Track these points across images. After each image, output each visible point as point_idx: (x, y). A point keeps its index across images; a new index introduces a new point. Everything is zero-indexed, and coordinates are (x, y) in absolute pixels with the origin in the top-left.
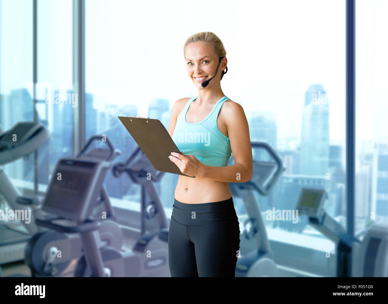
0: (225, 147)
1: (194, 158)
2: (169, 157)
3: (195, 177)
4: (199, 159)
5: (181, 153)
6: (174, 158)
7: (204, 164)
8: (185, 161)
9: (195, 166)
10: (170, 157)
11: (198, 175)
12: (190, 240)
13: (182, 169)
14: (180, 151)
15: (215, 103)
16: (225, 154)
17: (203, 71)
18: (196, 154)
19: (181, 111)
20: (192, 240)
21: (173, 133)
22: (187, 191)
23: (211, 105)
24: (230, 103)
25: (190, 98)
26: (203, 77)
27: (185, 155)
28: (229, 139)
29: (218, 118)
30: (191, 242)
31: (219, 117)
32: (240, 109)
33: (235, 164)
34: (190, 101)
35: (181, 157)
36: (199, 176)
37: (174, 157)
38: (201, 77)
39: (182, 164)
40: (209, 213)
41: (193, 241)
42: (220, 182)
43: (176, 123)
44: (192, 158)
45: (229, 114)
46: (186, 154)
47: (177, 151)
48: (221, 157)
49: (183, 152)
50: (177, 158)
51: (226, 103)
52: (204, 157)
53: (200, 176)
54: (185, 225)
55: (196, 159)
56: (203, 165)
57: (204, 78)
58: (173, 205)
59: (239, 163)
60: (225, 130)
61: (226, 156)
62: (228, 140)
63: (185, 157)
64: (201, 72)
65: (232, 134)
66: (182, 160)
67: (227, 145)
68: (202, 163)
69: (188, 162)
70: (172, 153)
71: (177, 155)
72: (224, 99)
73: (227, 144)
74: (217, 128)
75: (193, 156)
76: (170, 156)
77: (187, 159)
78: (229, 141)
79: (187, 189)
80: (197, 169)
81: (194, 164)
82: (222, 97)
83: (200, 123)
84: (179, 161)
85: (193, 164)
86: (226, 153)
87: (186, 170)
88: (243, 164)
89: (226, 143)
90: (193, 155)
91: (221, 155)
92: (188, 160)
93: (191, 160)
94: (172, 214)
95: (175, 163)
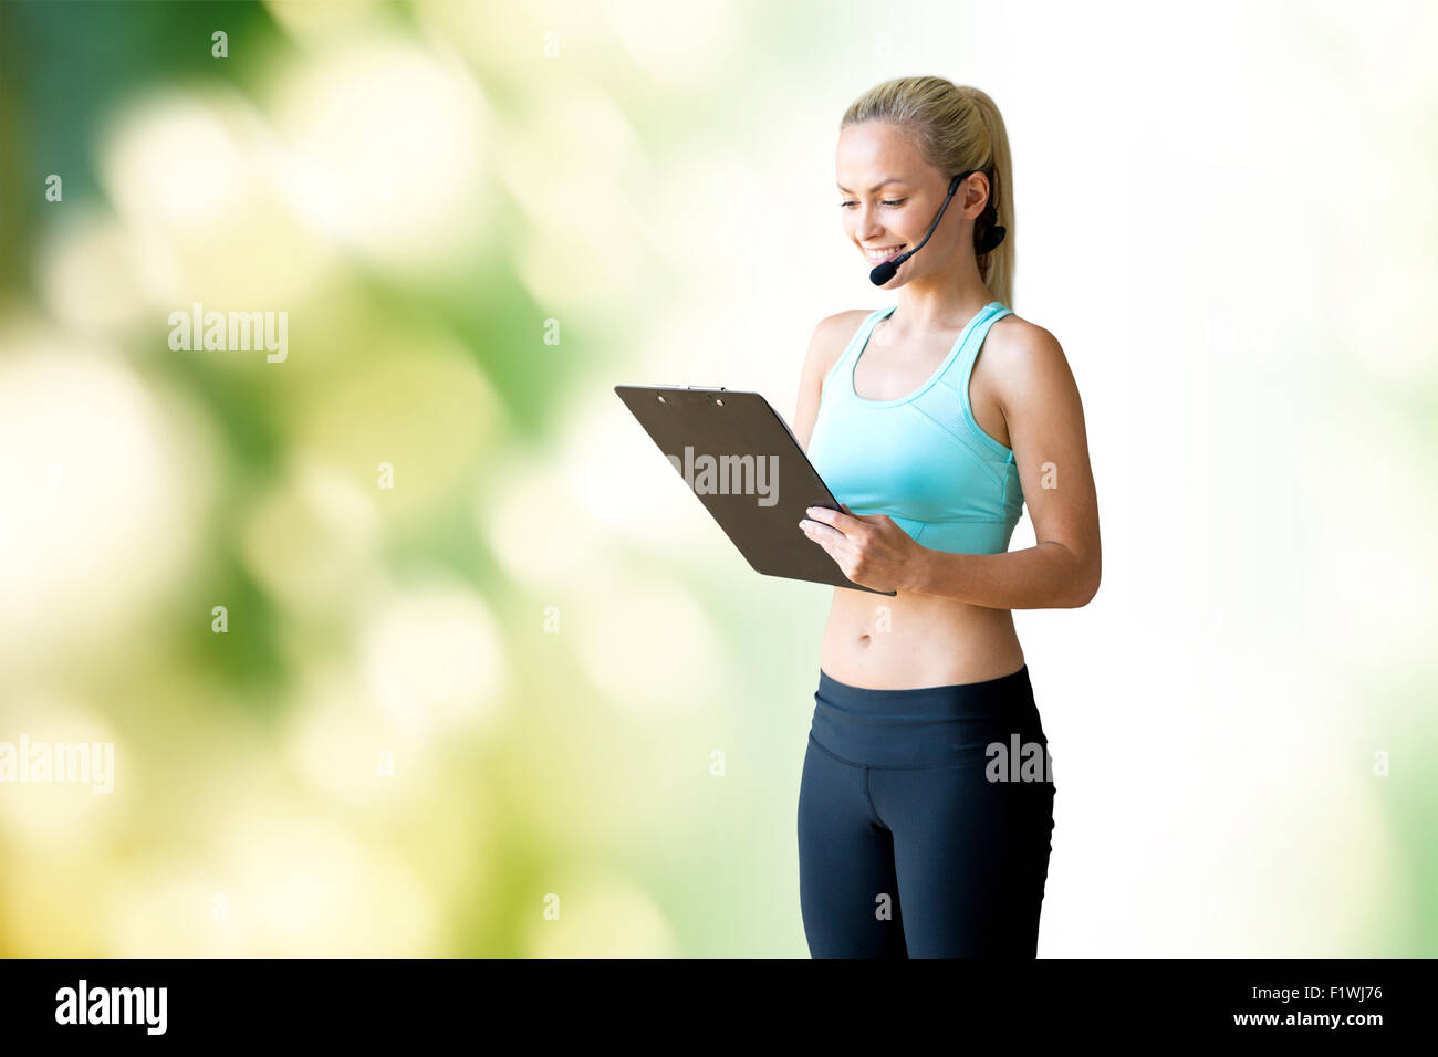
0: (999, 483)
1: (888, 526)
2: (801, 525)
3: (895, 594)
4: (908, 527)
5: (842, 510)
6: (820, 530)
7: (925, 546)
8: (860, 539)
9: (896, 556)
10: (804, 525)
11: (906, 586)
12: (879, 818)
13: (848, 564)
14: (841, 500)
15: (960, 327)
16: (1003, 511)
17: (883, 231)
18: (897, 512)
19: (837, 359)
20: (884, 820)
21: (809, 439)
22: (867, 646)
23: (945, 336)
24: (1016, 328)
25: (869, 312)
26: (887, 249)
27: (856, 517)
28: (1013, 458)
29: (973, 379)
30: (880, 825)
31: (975, 375)
32: (1050, 348)
33: (1038, 543)
34: (868, 324)
35: (845, 522)
36: (909, 590)
37: (816, 526)
38: (883, 249)
39: (847, 550)
40: (950, 721)
41: (888, 821)
42: (984, 608)
43: (820, 401)
44: (884, 525)
45: (1012, 366)
46: (858, 513)
47: (830, 503)
48: (988, 520)
49: (847, 504)
50: (830, 529)
51: (998, 325)
52: (925, 522)
53: (915, 590)
54: (860, 766)
55: (895, 528)
56: (923, 550)
57: (891, 251)
58: (817, 694)
59: (1050, 539)
60: (997, 422)
61: (1004, 515)
62: (1010, 459)
63: (857, 523)
64: (876, 234)
65: (1022, 435)
66: (847, 535)
67: (1006, 477)
68: (919, 542)
69: (870, 542)
70: (811, 512)
71: (828, 516)
72: (994, 314)
73: (1009, 472)
74: (971, 418)
75: (887, 519)
76: (804, 521)
77: (867, 528)
78: (1014, 462)
79: (866, 637)
80: (902, 563)
81: (889, 549)
82: (985, 308)
83: (910, 397)
84: (837, 536)
85: (887, 548)
86: (1007, 507)
87: (863, 569)
88: (1065, 544)
89: (1003, 469)
90: (887, 514)
91: (986, 515)
92: (870, 532)
93: (878, 533)
94: (810, 726)
95: (824, 545)
